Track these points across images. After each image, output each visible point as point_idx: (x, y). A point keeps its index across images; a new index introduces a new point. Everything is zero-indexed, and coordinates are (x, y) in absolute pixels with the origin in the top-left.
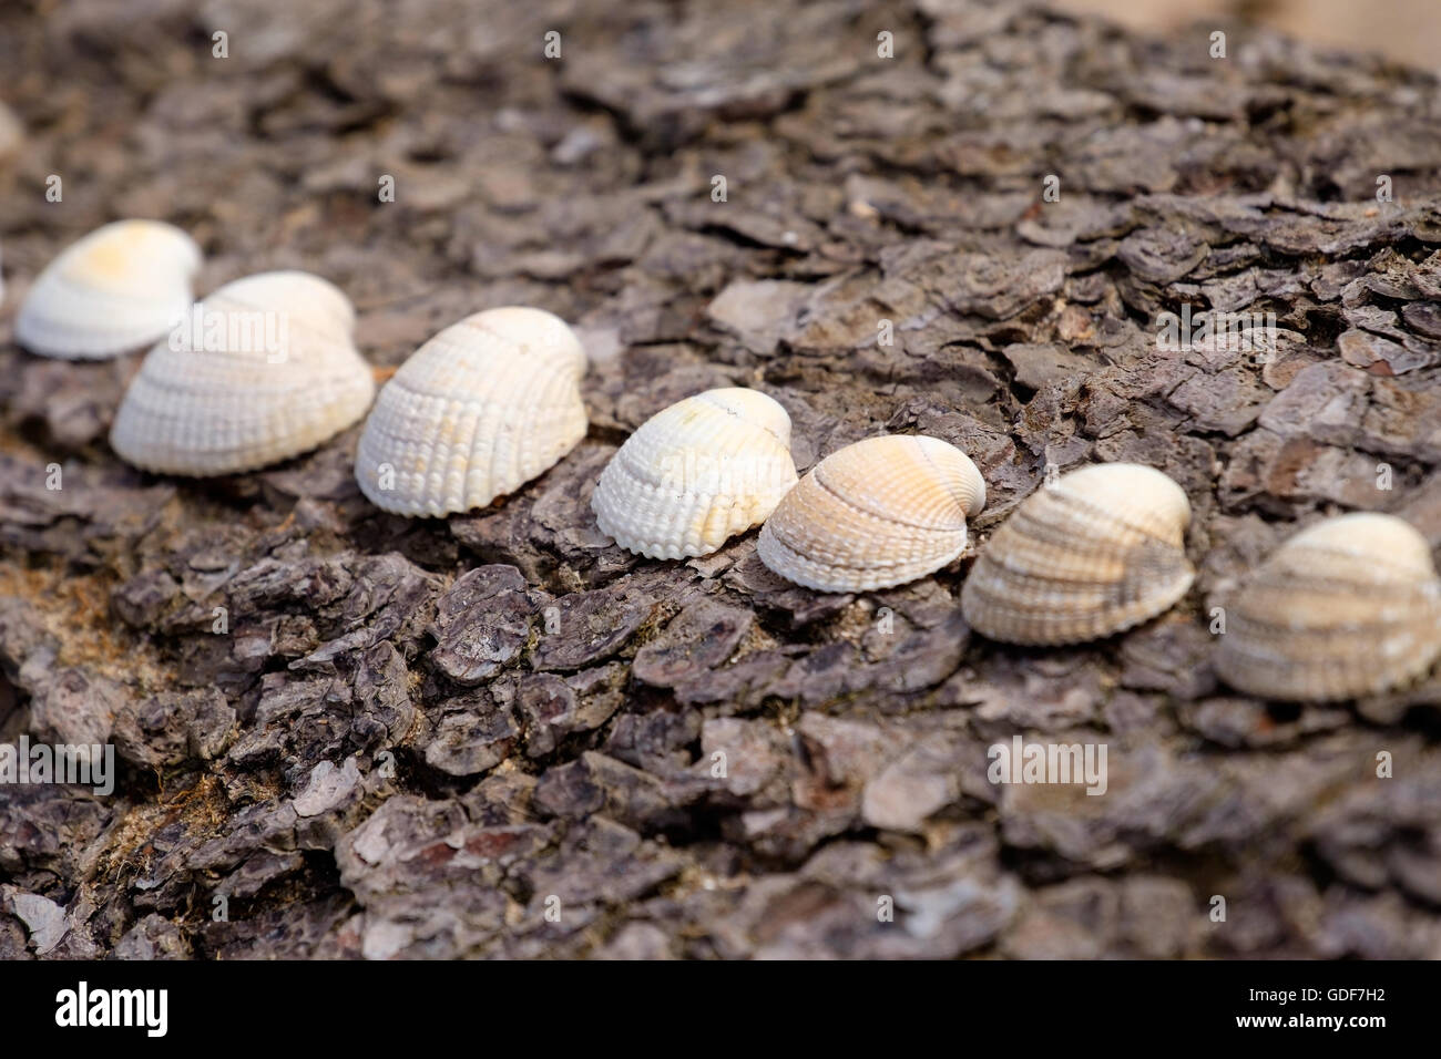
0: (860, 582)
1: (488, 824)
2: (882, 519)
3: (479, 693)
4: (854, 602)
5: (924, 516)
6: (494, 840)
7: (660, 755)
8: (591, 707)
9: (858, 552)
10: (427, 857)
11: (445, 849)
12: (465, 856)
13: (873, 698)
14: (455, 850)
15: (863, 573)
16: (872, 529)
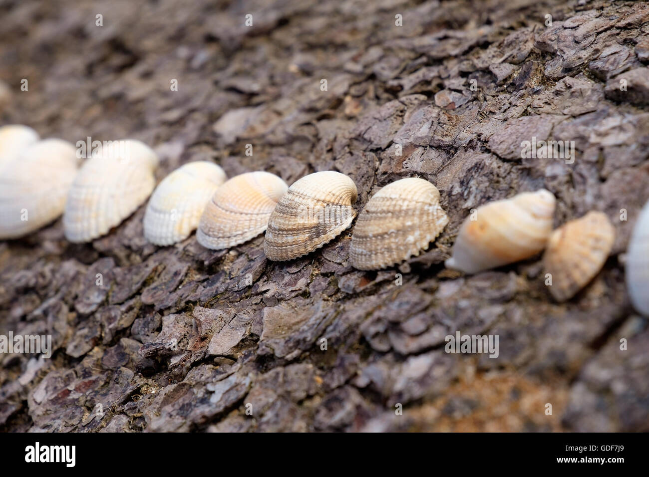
0: (229, 243)
1: (84, 377)
2: (236, 213)
3: (91, 318)
4: (228, 252)
5: (255, 209)
6: (85, 384)
7: (148, 335)
8: (126, 318)
9: (227, 229)
10: (60, 396)
11: (68, 391)
12: (74, 393)
13: (227, 296)
14: (70, 391)
15: (230, 239)
16: (231, 218)
